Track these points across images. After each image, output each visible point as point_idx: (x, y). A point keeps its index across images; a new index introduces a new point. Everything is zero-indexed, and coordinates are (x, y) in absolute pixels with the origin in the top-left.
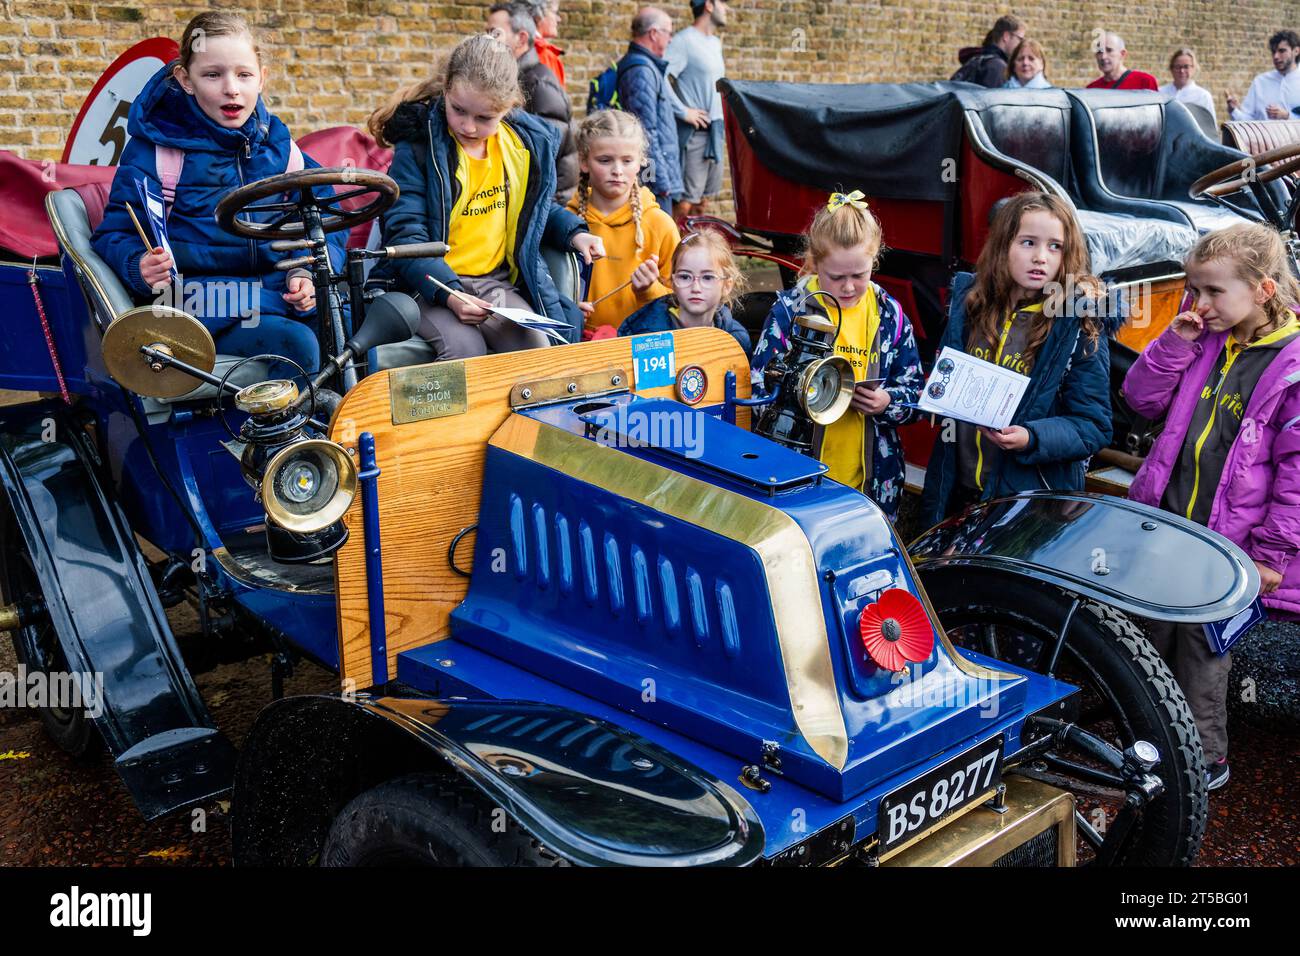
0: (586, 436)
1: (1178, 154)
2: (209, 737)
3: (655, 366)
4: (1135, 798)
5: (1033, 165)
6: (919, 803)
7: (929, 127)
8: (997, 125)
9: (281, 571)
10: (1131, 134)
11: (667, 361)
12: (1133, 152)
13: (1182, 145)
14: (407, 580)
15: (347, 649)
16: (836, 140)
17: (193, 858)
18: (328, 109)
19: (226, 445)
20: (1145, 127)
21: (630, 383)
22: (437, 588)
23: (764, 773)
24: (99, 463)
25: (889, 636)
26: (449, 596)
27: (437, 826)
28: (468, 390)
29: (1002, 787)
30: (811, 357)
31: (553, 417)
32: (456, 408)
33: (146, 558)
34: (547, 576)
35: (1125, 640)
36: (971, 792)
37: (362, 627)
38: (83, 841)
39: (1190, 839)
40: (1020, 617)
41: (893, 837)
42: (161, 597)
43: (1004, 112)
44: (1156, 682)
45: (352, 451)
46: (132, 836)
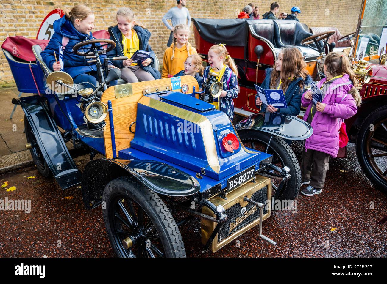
0: (160, 100)
1: (299, 35)
2: (76, 171)
3: (176, 85)
4: (284, 179)
5: (265, 38)
6: (236, 180)
7: (241, 29)
8: (256, 28)
9: (91, 133)
10: (288, 30)
11: (179, 83)
12: (288, 35)
13: (300, 33)
14: (121, 134)
15: (107, 150)
16: (219, 32)
17: (74, 199)
18: (100, 27)
19: (77, 105)
20: (291, 29)
21: (171, 89)
22: (126, 136)
23: (201, 175)
24: (48, 110)
25: (229, 144)
26: (130, 138)
27: (128, 187)
28: (133, 90)
29: (255, 177)
30: (212, 82)
31: (153, 96)
32: (130, 95)
33: (60, 132)
34: (152, 133)
35: (283, 145)
36: (248, 178)
37: (110, 145)
38: (49, 196)
39: (297, 188)
40: (260, 140)
41: (230, 188)
42: (64, 140)
43: (258, 25)
44: (290, 154)
45: (106, 105)
46: (60, 194)
